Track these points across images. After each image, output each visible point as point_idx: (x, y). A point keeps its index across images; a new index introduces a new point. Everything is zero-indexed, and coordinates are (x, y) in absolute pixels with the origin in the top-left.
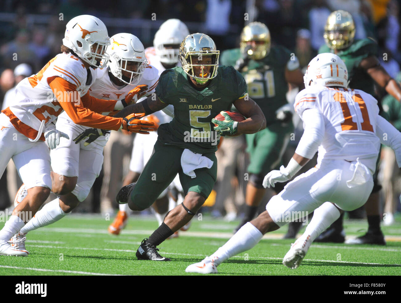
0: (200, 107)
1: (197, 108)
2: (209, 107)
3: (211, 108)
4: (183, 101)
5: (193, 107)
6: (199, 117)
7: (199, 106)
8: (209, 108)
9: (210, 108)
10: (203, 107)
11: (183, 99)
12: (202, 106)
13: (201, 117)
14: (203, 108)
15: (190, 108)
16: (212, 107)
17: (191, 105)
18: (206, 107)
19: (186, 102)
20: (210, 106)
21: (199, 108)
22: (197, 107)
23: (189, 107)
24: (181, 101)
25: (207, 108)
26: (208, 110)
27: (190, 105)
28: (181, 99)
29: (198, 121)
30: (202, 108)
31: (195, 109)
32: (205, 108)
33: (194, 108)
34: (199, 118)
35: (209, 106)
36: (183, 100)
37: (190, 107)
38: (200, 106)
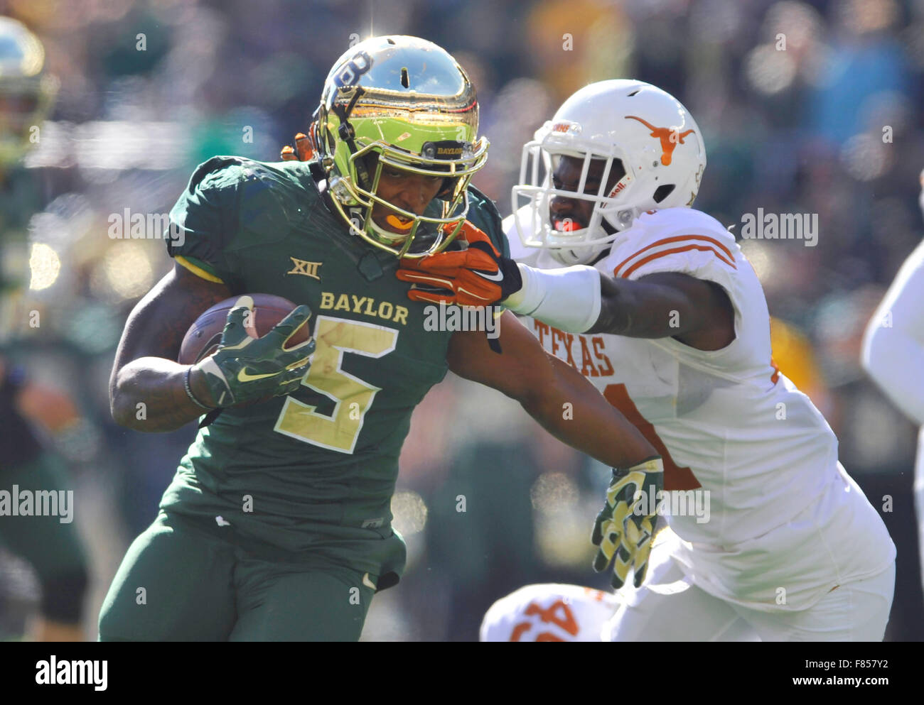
0: (364, 307)
1: (348, 309)
2: (398, 315)
3: (404, 322)
4: (303, 272)
5: (336, 302)
6: (349, 350)
7: (359, 300)
8: (396, 320)
9: (400, 319)
10: (375, 308)
11: (304, 263)
12: (371, 301)
13: (356, 352)
14: (374, 314)
15: (323, 306)
16: (406, 319)
17: (330, 291)
18: (385, 312)
19: (314, 276)
20: (403, 313)
21: (357, 310)
22: (352, 305)
23: (320, 303)
24: (294, 272)
25: (388, 316)
26: (389, 324)
27: (326, 291)
28: (296, 261)
29: (343, 368)
30: (368, 312)
31: (341, 314)
32: (382, 315)
33: (337, 308)
34: (346, 354)
35: (399, 308)
36: (305, 268)
37: (324, 300)
38: (364, 299)
